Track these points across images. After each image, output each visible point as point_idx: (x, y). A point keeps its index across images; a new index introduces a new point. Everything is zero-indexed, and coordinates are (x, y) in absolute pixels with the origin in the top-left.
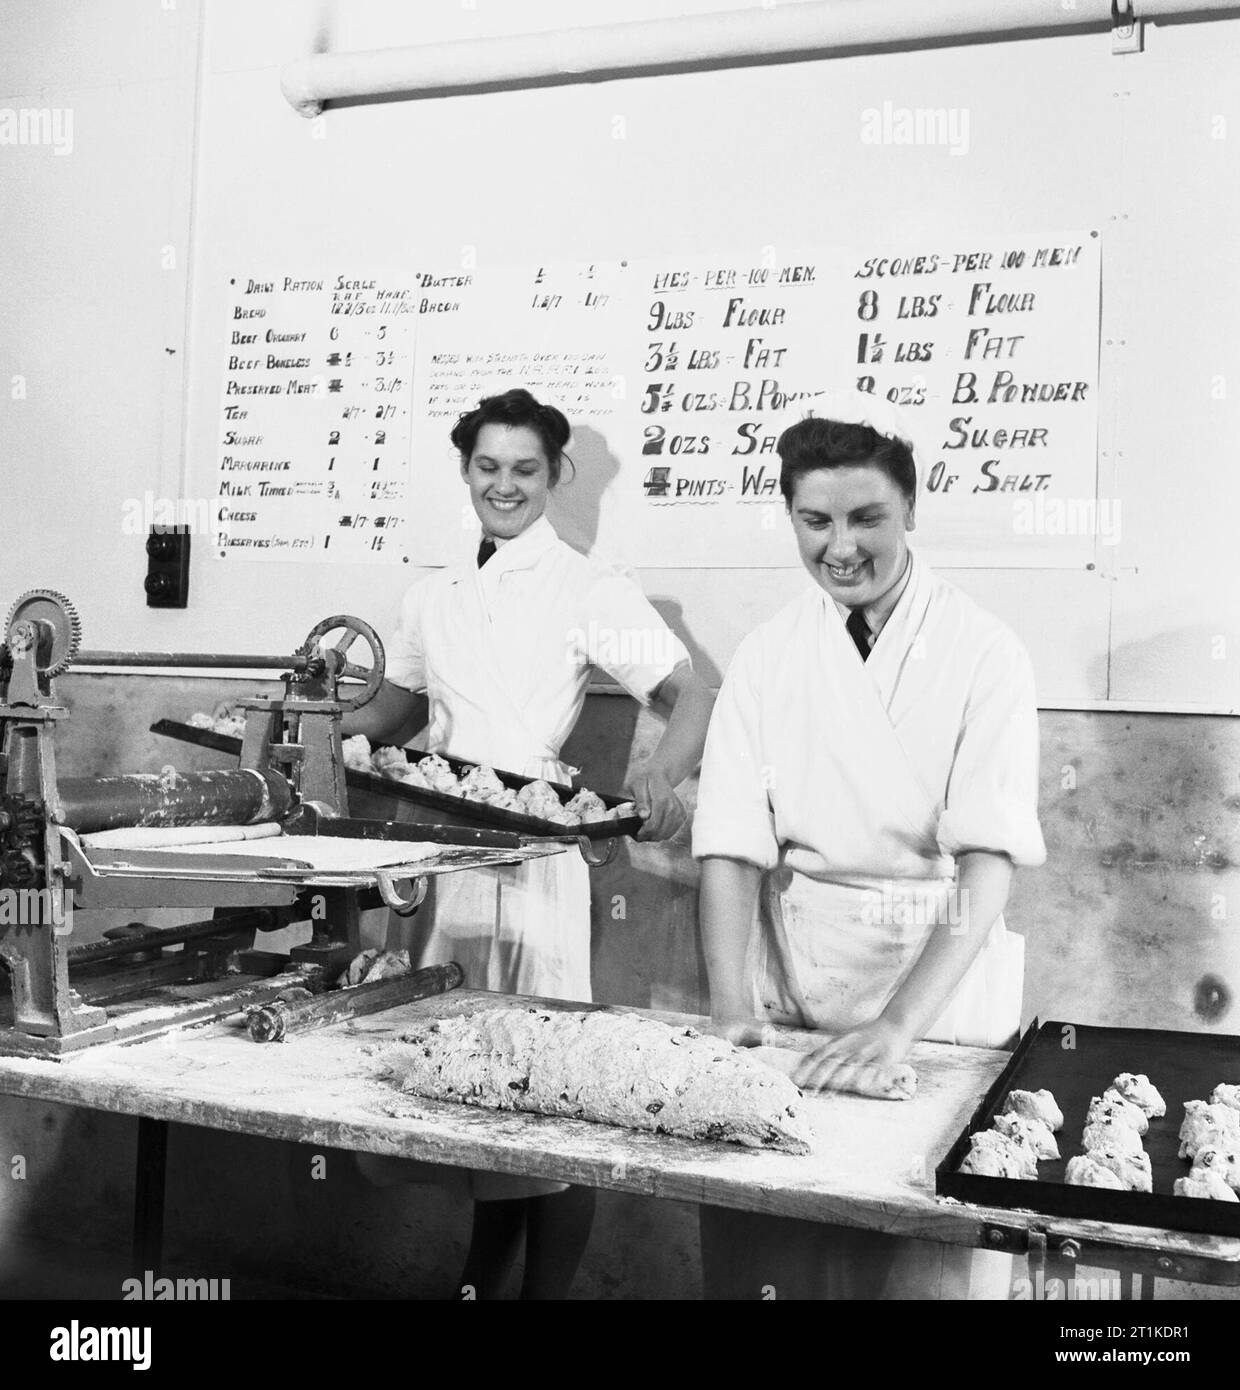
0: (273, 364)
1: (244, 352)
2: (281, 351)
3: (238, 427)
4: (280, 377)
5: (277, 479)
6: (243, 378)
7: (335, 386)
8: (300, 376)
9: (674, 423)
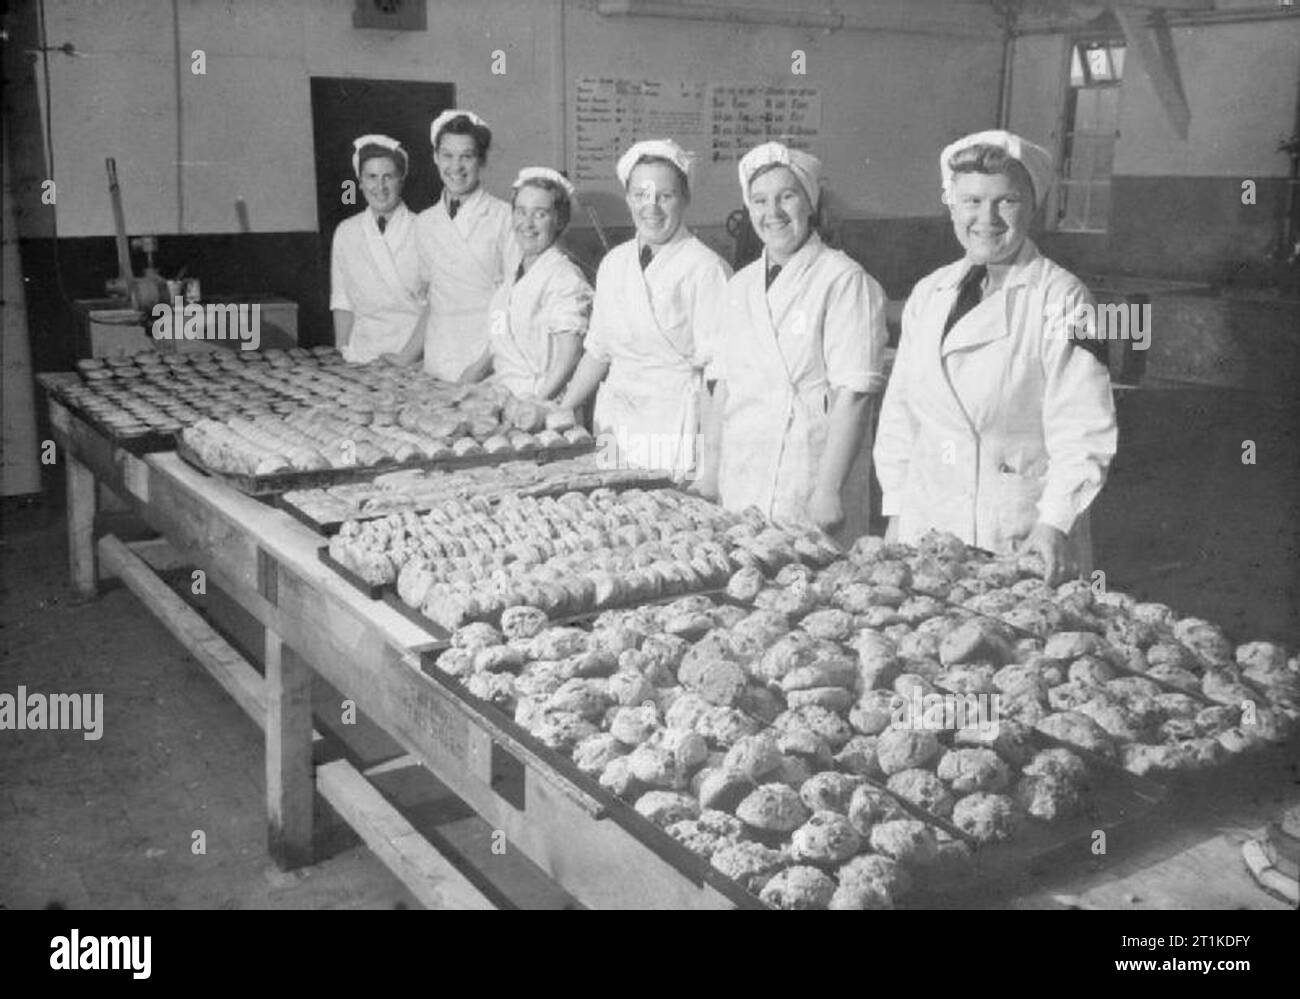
0: (595, 110)
1: (583, 105)
2: (598, 106)
3: (583, 134)
4: (598, 115)
5: (598, 154)
6: (583, 115)
7: (619, 120)
8: (607, 116)
9: (723, 138)
